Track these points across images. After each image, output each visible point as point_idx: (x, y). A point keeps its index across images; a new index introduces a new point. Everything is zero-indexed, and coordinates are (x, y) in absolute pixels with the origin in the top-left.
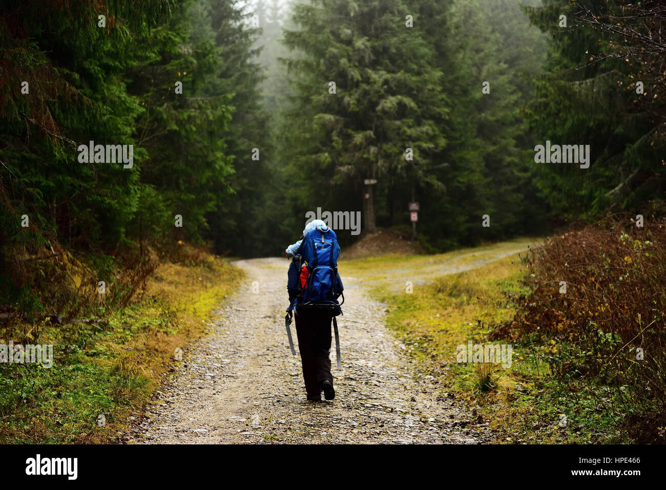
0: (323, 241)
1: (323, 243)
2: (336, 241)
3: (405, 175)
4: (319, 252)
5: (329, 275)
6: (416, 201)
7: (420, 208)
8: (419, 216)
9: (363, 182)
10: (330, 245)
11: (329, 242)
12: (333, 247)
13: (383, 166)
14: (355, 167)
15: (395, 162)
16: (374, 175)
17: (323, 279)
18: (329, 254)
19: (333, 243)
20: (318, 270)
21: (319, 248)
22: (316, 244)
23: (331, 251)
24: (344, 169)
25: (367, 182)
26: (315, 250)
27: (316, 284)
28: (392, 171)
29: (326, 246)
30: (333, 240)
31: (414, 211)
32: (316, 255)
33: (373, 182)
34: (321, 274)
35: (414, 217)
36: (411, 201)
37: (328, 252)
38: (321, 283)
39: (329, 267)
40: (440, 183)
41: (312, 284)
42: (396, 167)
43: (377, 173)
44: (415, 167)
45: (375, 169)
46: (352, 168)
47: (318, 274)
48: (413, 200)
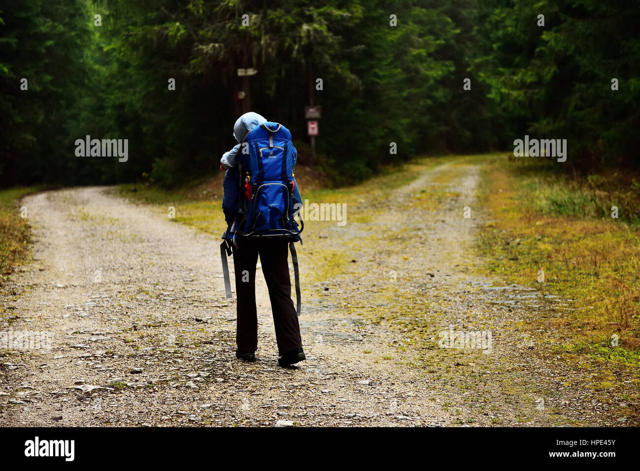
0: (271, 146)
1: (271, 148)
2: (290, 143)
3: (303, 61)
4: (265, 161)
5: (281, 195)
6: (315, 105)
7: (322, 114)
8: (320, 127)
9: (236, 72)
10: (281, 151)
11: (280, 146)
12: (285, 153)
13: (268, 45)
14: (226, 46)
15: (289, 41)
16: (254, 60)
17: (273, 201)
18: (280, 163)
19: (286, 147)
20: (264, 188)
21: (266, 155)
22: (261, 150)
23: (284, 159)
24: (207, 48)
25: (241, 73)
26: (260, 158)
27: (263, 208)
28: (284, 54)
29: (275, 153)
30: (286, 142)
31: (313, 120)
32: (261, 166)
33: (251, 72)
34: (269, 194)
35: (313, 128)
36: (308, 104)
37: (278, 161)
38: (270, 208)
39: (280, 183)
40: (353, 77)
41: (257, 207)
42: (290, 49)
43: (259, 56)
44: (319, 49)
45: (256, 51)
46: (220, 47)
47: (265, 194)
48: (312, 101)
